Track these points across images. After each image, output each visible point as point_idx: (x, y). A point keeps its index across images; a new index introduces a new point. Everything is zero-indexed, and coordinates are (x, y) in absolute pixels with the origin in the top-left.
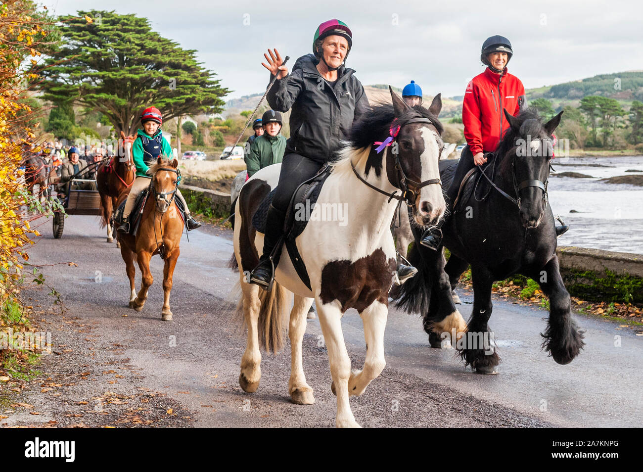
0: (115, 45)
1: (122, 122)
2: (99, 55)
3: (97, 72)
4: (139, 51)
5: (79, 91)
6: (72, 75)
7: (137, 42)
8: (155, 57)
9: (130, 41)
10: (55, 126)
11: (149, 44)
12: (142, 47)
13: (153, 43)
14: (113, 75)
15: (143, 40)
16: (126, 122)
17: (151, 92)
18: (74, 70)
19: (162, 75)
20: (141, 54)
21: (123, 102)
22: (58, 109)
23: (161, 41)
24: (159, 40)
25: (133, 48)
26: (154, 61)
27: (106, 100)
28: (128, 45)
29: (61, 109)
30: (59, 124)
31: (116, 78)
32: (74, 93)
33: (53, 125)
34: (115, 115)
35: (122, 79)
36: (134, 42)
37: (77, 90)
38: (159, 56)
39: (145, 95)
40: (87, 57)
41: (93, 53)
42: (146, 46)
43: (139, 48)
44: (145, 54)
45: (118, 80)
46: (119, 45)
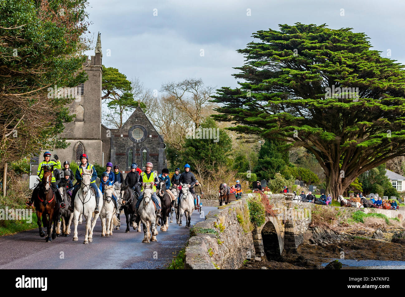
0: (322, 67)
1: (331, 161)
2: (303, 78)
3: (301, 99)
4: (351, 73)
5: (278, 123)
6: (269, 103)
7: (349, 62)
8: (370, 81)
9: (340, 63)
10: (265, 165)
11: (364, 66)
12: (355, 68)
13: (369, 64)
14: (319, 103)
15: (357, 61)
16: (335, 161)
17: (365, 125)
18: (273, 97)
19: (378, 104)
20: (353, 77)
21: (330, 136)
22: (269, 146)
23: (380, 62)
24: (377, 61)
25: (344, 70)
26: (369, 86)
27: (310, 133)
28: (337, 67)
29: (272, 145)
30: (269, 163)
31: (322, 108)
32: (271, 124)
33: (263, 164)
34: (323, 152)
35: (329, 108)
36: (345, 63)
37: (275, 121)
38: (376, 80)
39: (358, 129)
40: (289, 81)
41: (295, 76)
42: (360, 68)
43: (351, 70)
44: (359, 77)
45: (324, 109)
46: (327, 66)
